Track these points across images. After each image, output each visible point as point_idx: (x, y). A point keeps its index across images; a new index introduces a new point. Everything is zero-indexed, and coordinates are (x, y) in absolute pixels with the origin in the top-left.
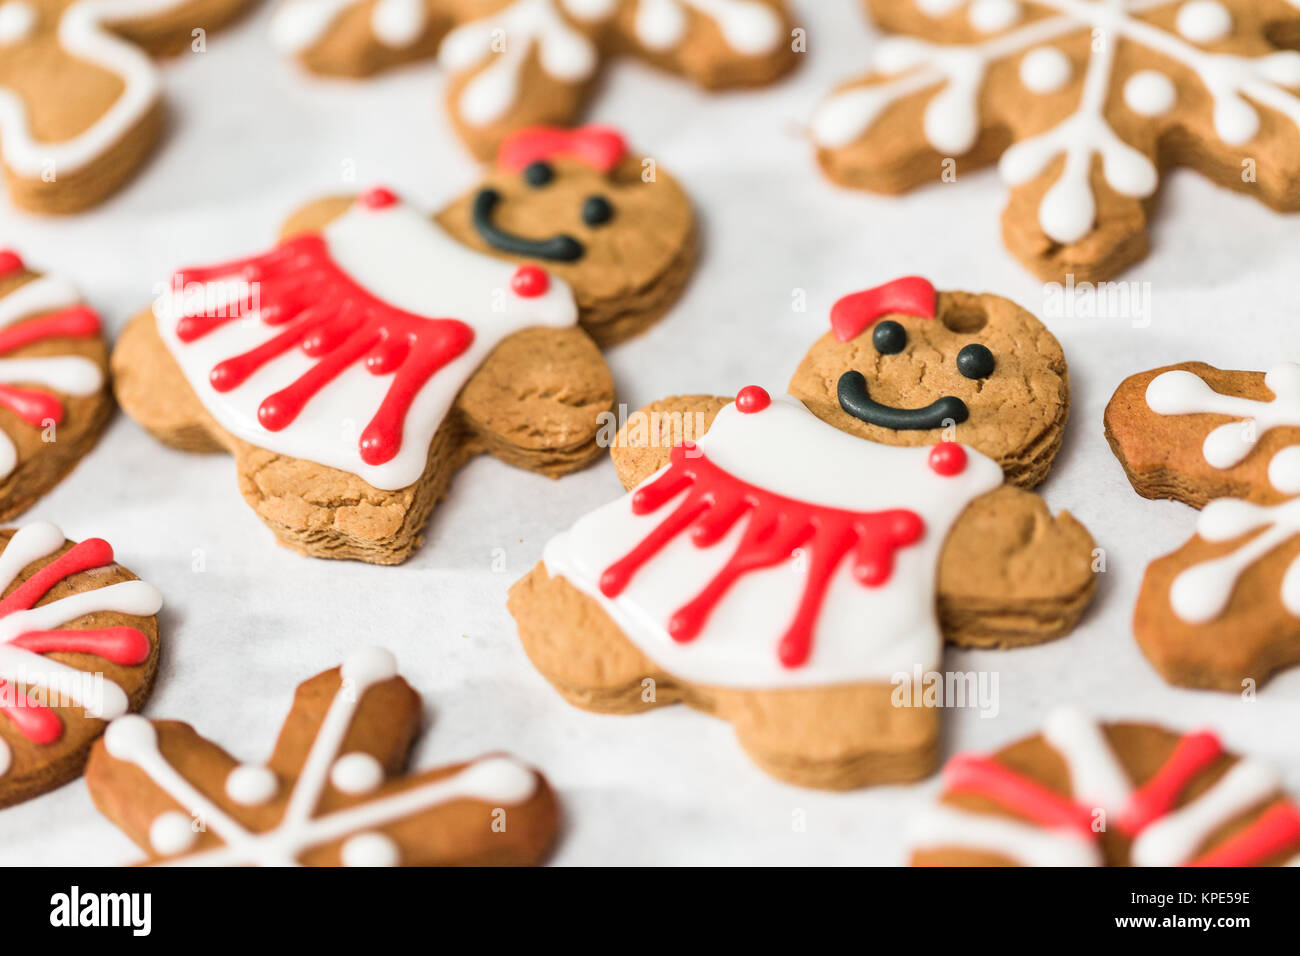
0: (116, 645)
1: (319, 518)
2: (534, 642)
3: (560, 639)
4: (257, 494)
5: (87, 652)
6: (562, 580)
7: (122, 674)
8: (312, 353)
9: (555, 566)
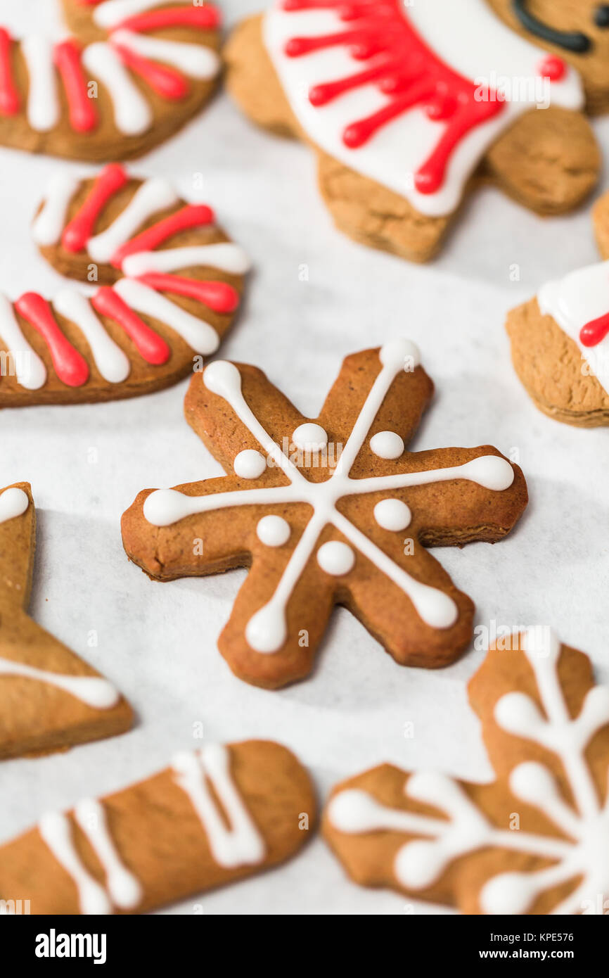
0: (213, 296)
1: (374, 225)
2: (522, 362)
3: (545, 366)
4: (329, 194)
5: (193, 298)
6: (550, 319)
7: (217, 319)
8: (387, 91)
9: (546, 305)
